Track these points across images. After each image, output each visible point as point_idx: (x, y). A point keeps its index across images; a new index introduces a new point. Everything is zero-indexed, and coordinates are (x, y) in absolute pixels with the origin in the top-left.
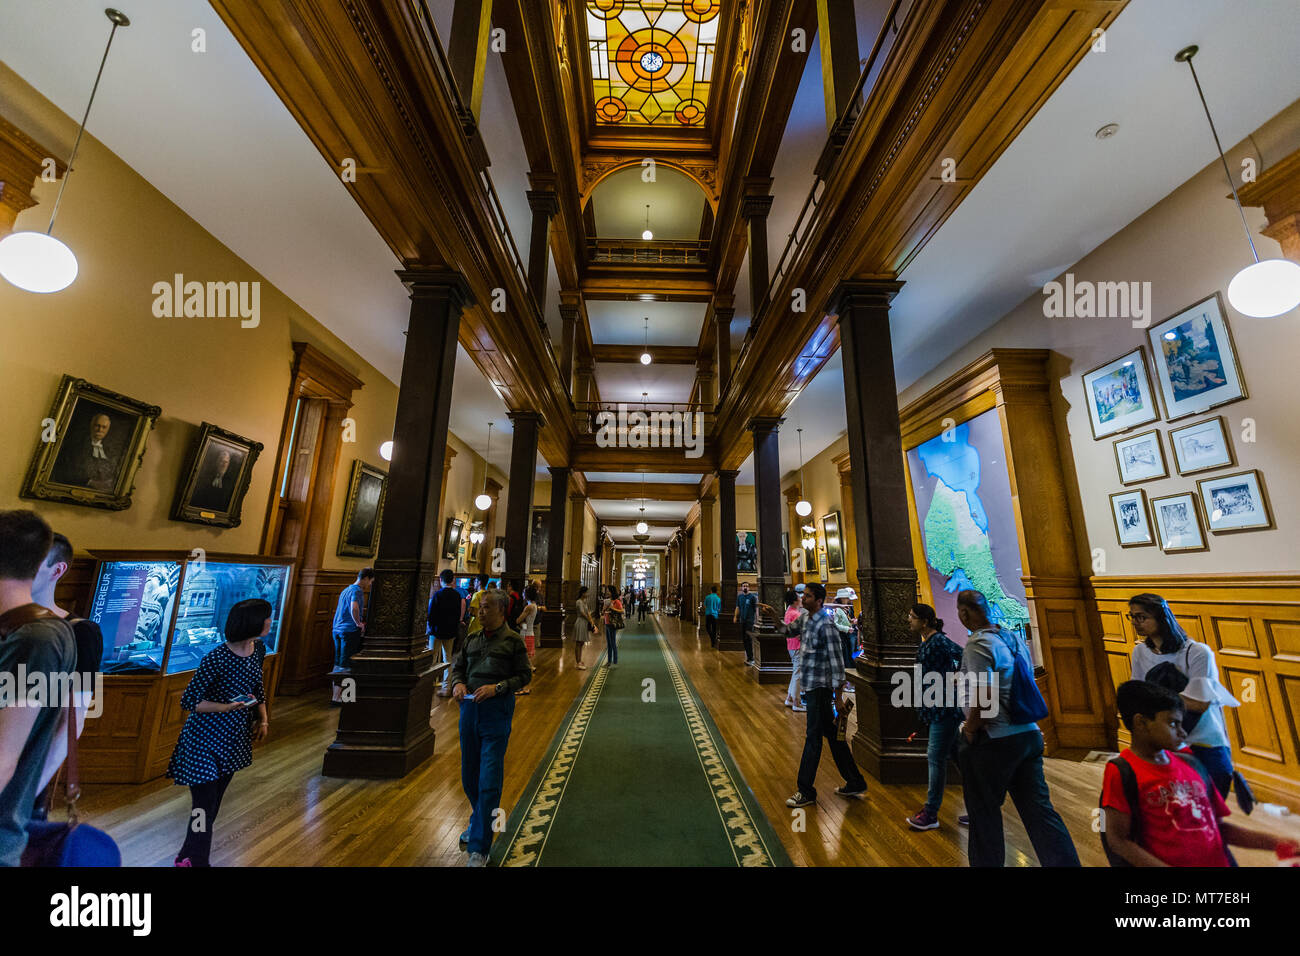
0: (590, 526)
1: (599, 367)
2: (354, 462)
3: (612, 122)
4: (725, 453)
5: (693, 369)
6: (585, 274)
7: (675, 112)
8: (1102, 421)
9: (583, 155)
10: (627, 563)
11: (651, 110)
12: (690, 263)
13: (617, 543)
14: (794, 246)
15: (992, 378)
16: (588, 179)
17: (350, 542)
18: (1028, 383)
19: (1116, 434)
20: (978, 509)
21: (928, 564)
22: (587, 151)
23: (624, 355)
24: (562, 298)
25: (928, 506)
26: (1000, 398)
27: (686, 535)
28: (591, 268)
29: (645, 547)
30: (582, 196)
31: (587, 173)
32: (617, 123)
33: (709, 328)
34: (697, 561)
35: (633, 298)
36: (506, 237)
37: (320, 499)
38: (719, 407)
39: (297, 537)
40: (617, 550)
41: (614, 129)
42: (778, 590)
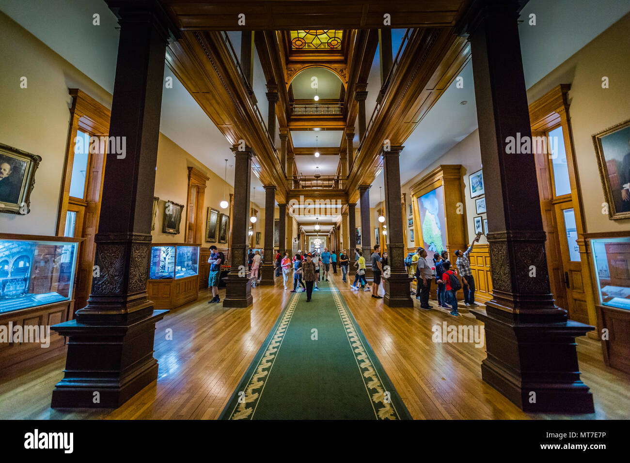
0: (295, 226)
1: (297, 157)
2: (208, 208)
3: (299, 48)
4: (351, 196)
5: (338, 157)
6: (290, 120)
7: (327, 43)
8: (473, 192)
9: (287, 64)
10: (311, 241)
11: (316, 42)
12: (336, 113)
13: (307, 232)
14: (376, 112)
15: (440, 175)
16: (290, 76)
17: (209, 237)
18: (452, 177)
19: (476, 197)
20: (438, 221)
21: (423, 241)
22: (288, 62)
23: (308, 152)
24: (280, 131)
25: (424, 219)
26: (443, 183)
27: (337, 228)
28: (292, 117)
29: (319, 234)
30: (287, 83)
31: (289, 72)
32: (302, 48)
33: (344, 141)
34: (341, 241)
35: (311, 129)
36: (257, 112)
37: (198, 222)
38: (348, 177)
39: (192, 236)
40: (307, 235)
41: (300, 51)
42: (368, 252)
